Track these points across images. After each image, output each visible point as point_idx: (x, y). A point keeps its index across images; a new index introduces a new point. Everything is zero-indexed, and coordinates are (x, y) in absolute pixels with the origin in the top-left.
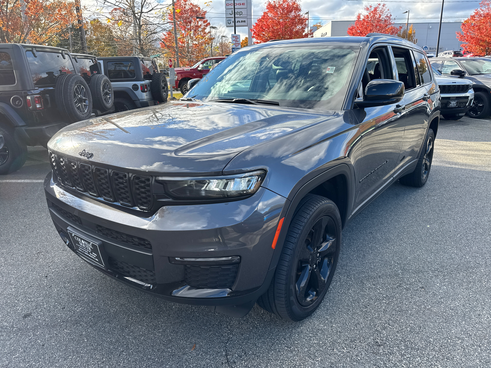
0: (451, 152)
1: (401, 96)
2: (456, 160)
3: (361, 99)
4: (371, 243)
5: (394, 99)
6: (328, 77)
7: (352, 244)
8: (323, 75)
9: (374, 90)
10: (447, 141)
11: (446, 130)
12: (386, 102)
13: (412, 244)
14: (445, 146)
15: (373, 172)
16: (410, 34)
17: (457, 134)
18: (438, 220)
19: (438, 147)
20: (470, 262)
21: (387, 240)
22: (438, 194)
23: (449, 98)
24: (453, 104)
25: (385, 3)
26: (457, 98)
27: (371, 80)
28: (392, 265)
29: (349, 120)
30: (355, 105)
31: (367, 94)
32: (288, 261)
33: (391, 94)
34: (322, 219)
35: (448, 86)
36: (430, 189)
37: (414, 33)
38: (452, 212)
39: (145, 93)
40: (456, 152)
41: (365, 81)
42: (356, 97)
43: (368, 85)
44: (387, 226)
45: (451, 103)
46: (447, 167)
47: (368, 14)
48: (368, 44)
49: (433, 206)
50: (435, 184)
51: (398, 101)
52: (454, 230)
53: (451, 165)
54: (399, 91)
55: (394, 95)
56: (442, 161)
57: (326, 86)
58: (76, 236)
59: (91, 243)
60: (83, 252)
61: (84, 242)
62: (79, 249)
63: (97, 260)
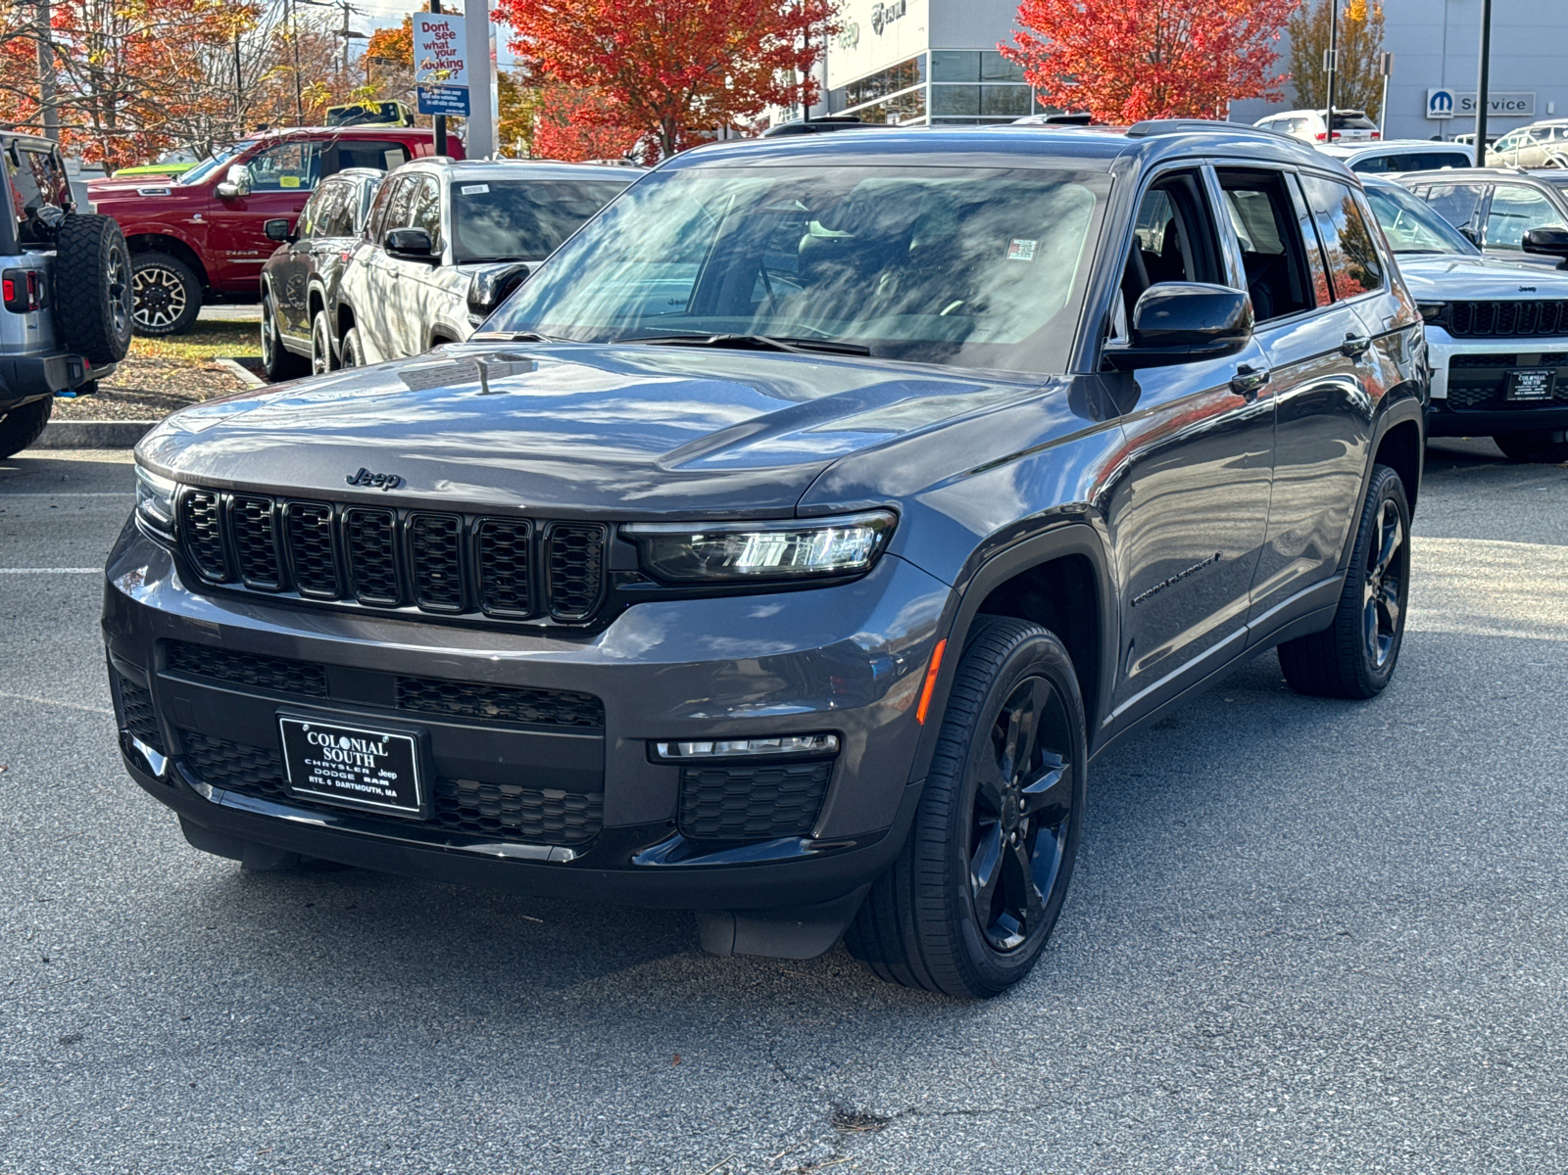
0: (1510, 585)
1: (1243, 335)
2: (1519, 615)
3: (1121, 341)
4: (1180, 846)
5: (1222, 343)
6: (987, 265)
7: (1116, 849)
8: (966, 258)
9: (1161, 314)
10: (1500, 547)
11: (1507, 504)
12: (1200, 351)
13: (1320, 846)
14: (1490, 564)
15: (1173, 581)
16: (1356, 27)
17: (1548, 520)
18: (1419, 786)
19: (1459, 569)
20: (1506, 879)
21: (1236, 839)
22: (1433, 719)
23: (1510, 359)
24: (1531, 386)
26: (1548, 359)
27: (1152, 282)
28: (1252, 892)
29: (1088, 406)
30: (1105, 359)
31: (1139, 326)
32: (951, 774)
33: (1213, 328)
34: (1032, 681)
35: (1503, 303)
36: (1402, 704)
37: (1377, 21)
38: (1473, 765)
39: (24, 316)
40: (1529, 585)
41: (1131, 288)
42: (1107, 334)
43: (1141, 299)
44: (1236, 806)
45: (1521, 383)
46: (1480, 637)
48: (1138, 163)
49: (1406, 751)
50: (1424, 689)
51: (1234, 348)
52: (1472, 811)
53: (1499, 629)
54: (1236, 318)
55: (1224, 331)
56: (1467, 619)
57: (977, 301)
58: (319, 730)
59: (386, 736)
60: (329, 782)
61: (353, 740)
62: (311, 779)
63: (394, 794)
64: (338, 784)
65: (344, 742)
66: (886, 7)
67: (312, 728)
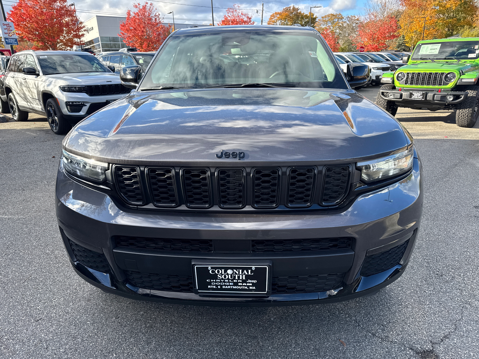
25: (152, 2)
47: (138, 12)
58: (216, 268)
59: (253, 268)
60: (219, 287)
61: (235, 270)
62: (209, 287)
63: (254, 288)
64: (224, 287)
65: (230, 272)
66: (89, 28)
67: (212, 268)
